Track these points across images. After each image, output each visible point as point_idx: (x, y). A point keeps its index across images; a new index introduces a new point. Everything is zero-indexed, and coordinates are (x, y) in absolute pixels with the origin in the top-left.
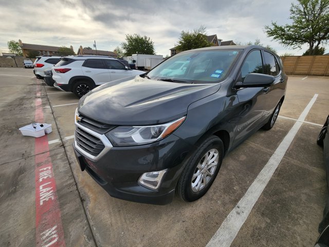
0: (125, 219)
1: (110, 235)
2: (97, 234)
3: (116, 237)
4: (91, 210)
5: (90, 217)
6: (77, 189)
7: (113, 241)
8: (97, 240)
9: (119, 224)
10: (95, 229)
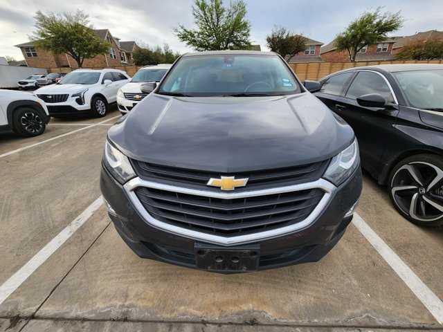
0: (315, 280)
1: (331, 305)
2: (326, 321)
3: (336, 299)
4: (281, 316)
5: (294, 320)
6: (220, 325)
7: (341, 305)
8: (334, 323)
9: (320, 289)
10: (316, 320)
